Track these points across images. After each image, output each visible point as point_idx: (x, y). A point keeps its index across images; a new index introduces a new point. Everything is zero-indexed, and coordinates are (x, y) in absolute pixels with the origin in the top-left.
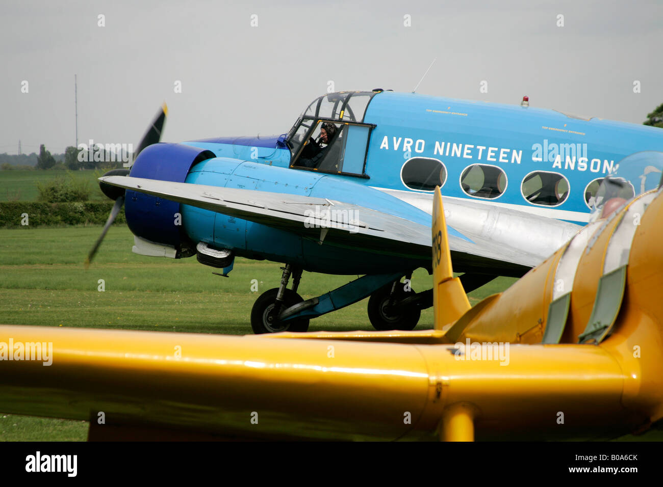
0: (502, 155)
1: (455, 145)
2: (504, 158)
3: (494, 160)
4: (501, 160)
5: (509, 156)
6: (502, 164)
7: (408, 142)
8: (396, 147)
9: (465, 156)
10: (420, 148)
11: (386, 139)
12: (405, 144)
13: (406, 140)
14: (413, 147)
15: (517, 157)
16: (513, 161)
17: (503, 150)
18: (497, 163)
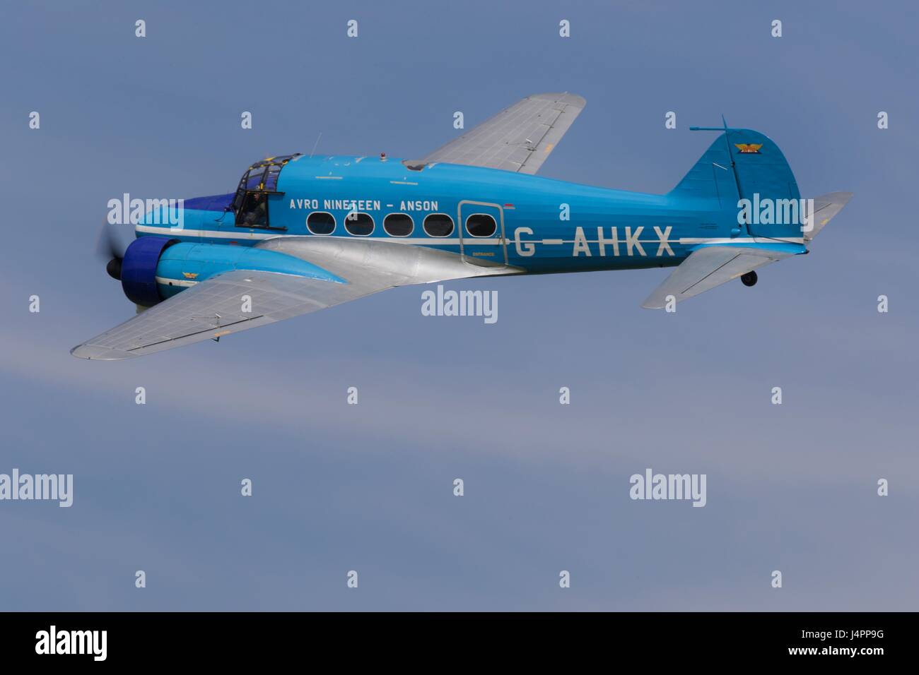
0: (368, 205)
1: (337, 201)
2: (369, 207)
3: (363, 209)
4: (368, 209)
5: (372, 206)
6: (368, 211)
7: (307, 202)
8: (300, 207)
9: (345, 208)
10: (315, 206)
11: (292, 201)
12: (306, 204)
13: (306, 200)
14: (311, 205)
15: (377, 205)
16: (375, 209)
17: (367, 202)
18: (365, 211)
